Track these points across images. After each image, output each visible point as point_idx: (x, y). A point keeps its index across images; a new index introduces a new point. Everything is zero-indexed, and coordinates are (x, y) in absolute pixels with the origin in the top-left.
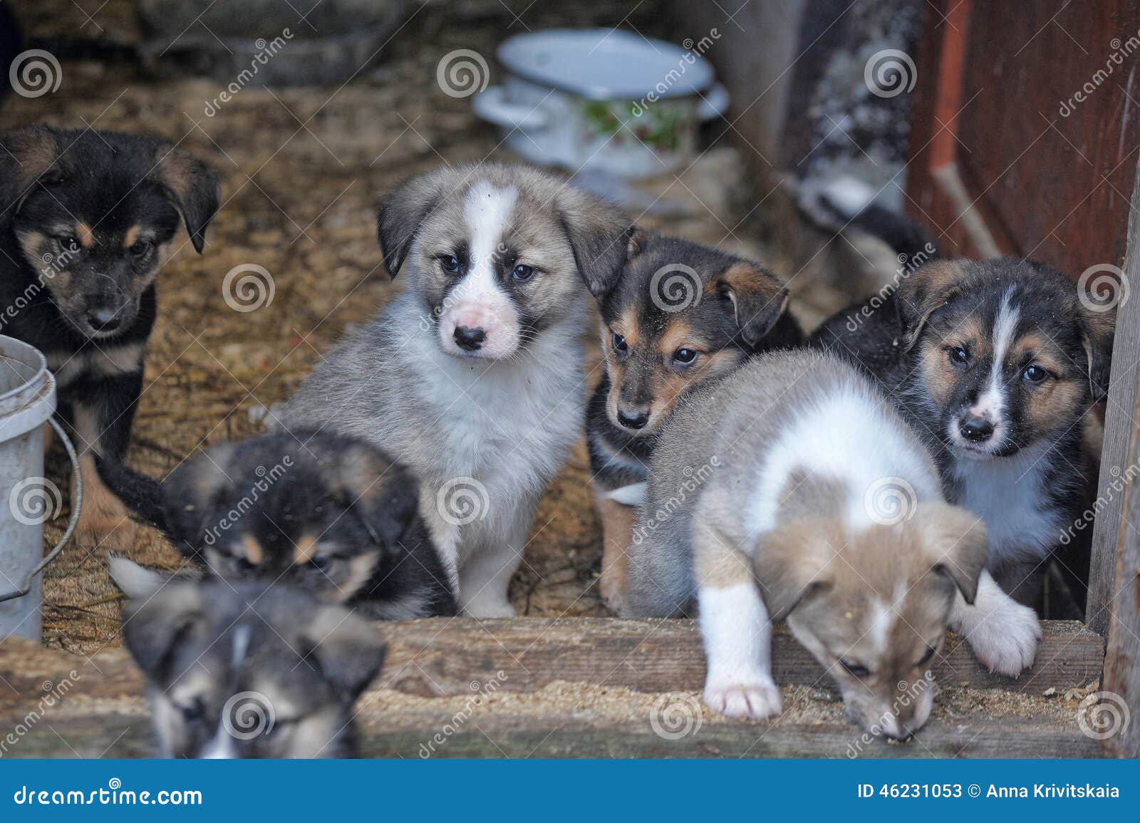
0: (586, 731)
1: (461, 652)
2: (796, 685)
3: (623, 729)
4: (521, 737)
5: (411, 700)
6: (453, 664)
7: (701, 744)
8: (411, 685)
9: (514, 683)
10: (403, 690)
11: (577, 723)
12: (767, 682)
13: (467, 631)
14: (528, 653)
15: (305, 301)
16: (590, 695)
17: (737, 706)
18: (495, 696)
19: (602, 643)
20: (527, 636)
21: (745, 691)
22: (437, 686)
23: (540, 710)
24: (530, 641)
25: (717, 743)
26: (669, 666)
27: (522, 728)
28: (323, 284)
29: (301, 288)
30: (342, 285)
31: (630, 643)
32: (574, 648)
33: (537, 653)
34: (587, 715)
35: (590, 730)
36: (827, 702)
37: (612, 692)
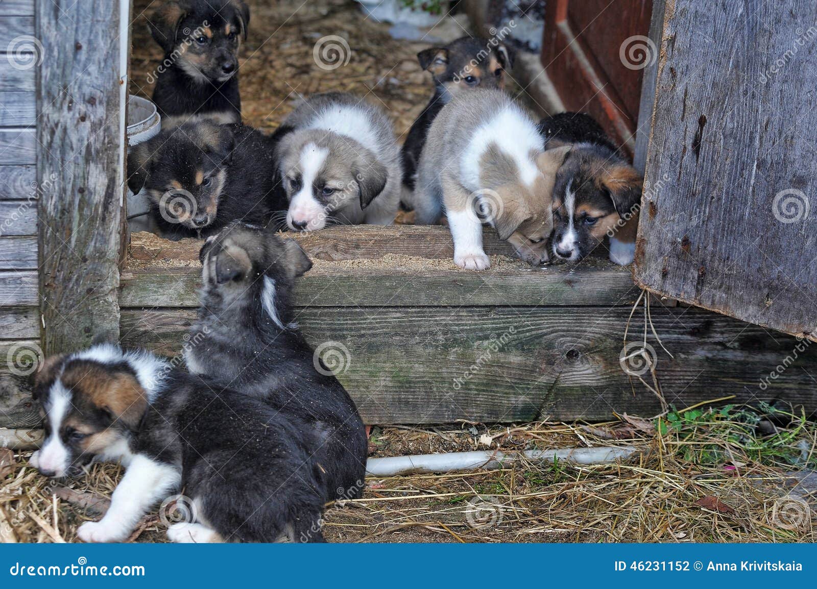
0: (403, 276)
1: (345, 240)
2: (497, 255)
3: (419, 275)
4: (373, 278)
5: (323, 262)
6: (342, 246)
7: (454, 281)
8: (322, 255)
9: (369, 254)
10: (319, 258)
11: (398, 272)
12: (482, 253)
13: (347, 231)
14: (376, 241)
15: (272, 82)
16: (404, 260)
17: (470, 264)
18: (361, 260)
19: (410, 236)
20: (375, 233)
21: (474, 258)
22: (333, 256)
23: (381, 267)
24: (376, 235)
25: (462, 281)
26: (441, 247)
27: (374, 275)
28: (280, 75)
29: (270, 76)
30: (288, 75)
31: (423, 236)
32: (397, 239)
33: (380, 241)
34: (403, 269)
35: (404, 275)
36: (511, 262)
37: (414, 258)
